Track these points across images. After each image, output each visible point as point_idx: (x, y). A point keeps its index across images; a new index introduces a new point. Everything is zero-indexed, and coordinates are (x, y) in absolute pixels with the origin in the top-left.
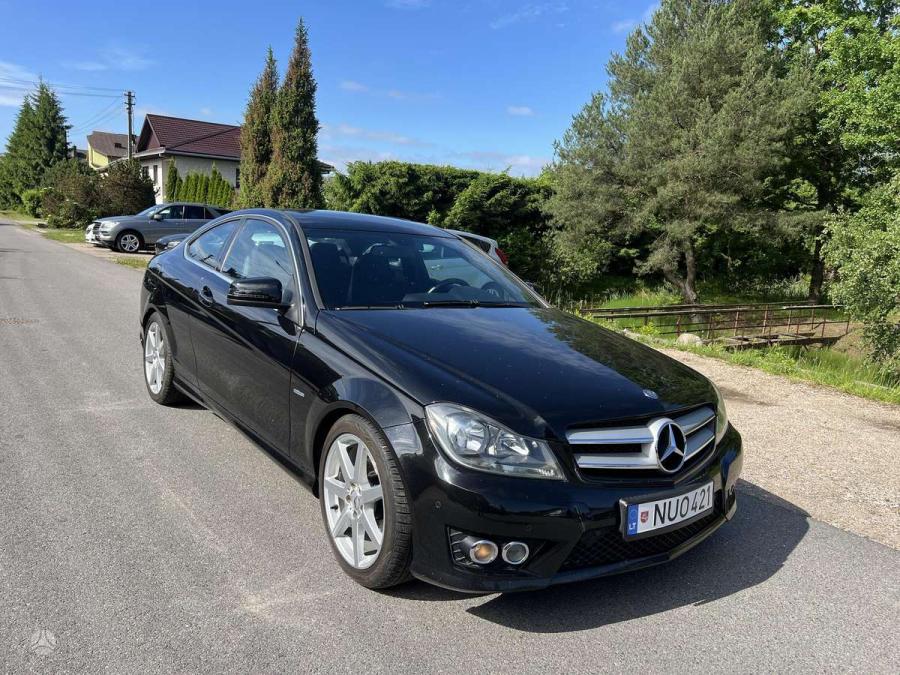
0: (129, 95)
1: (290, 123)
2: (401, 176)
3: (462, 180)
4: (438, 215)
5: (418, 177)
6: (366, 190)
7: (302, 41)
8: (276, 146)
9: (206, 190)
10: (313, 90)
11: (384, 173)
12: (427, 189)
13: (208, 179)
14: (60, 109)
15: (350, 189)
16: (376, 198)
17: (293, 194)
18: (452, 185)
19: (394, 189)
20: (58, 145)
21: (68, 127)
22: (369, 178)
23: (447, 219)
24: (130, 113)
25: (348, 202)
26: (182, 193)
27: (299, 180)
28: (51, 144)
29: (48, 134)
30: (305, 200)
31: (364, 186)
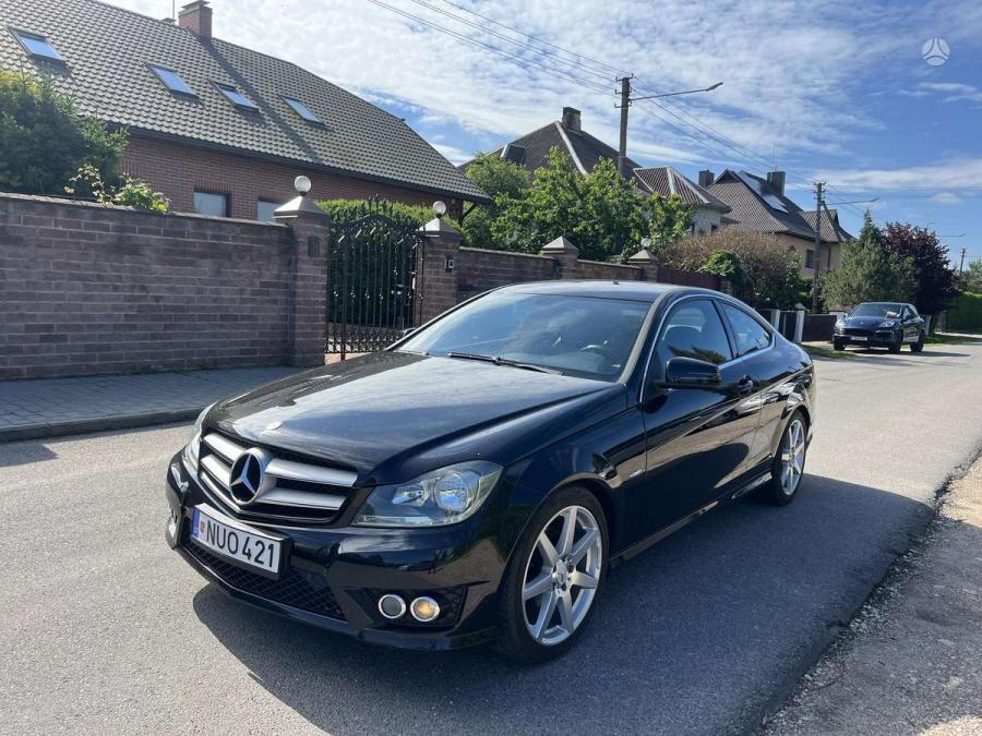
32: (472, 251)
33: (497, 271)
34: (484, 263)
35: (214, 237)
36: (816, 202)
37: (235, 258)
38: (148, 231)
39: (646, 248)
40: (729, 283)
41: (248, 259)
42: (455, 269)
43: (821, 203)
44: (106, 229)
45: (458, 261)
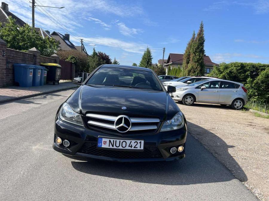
0: (164, 49)
1: (196, 51)
2: (238, 67)
3: (263, 68)
4: (252, 80)
5: (245, 67)
6: (225, 71)
7: (202, 27)
8: (191, 59)
9: (176, 72)
10: (204, 41)
11: (232, 66)
12: (248, 70)
13: (177, 69)
14: (151, 54)
15: (220, 71)
16: (228, 74)
17: (195, 72)
18: (259, 69)
19: (235, 71)
20: (149, 63)
21: (152, 58)
22: (226, 67)
23: (255, 81)
24: (164, 53)
25: (218, 75)
26: (171, 74)
27: (197, 68)
28: (148, 63)
29: (148, 60)
30: (198, 74)
31: (224, 70)
32: (10, 50)
33: (17, 57)
34: (13, 54)
36: (81, 44)
39: (56, 53)
40: (74, 65)
42: (6, 55)
43: (82, 44)
45: (6, 52)
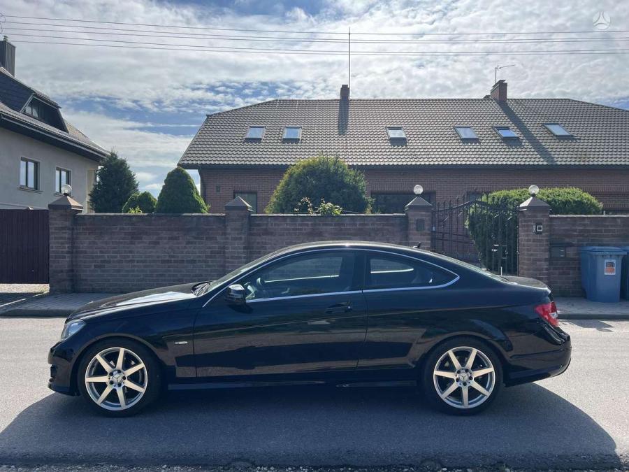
32: (567, 217)
34: (584, 225)
35: (360, 225)
37: (373, 235)
38: (326, 225)
41: (381, 234)
42: (544, 231)
44: (308, 225)
45: (546, 226)
